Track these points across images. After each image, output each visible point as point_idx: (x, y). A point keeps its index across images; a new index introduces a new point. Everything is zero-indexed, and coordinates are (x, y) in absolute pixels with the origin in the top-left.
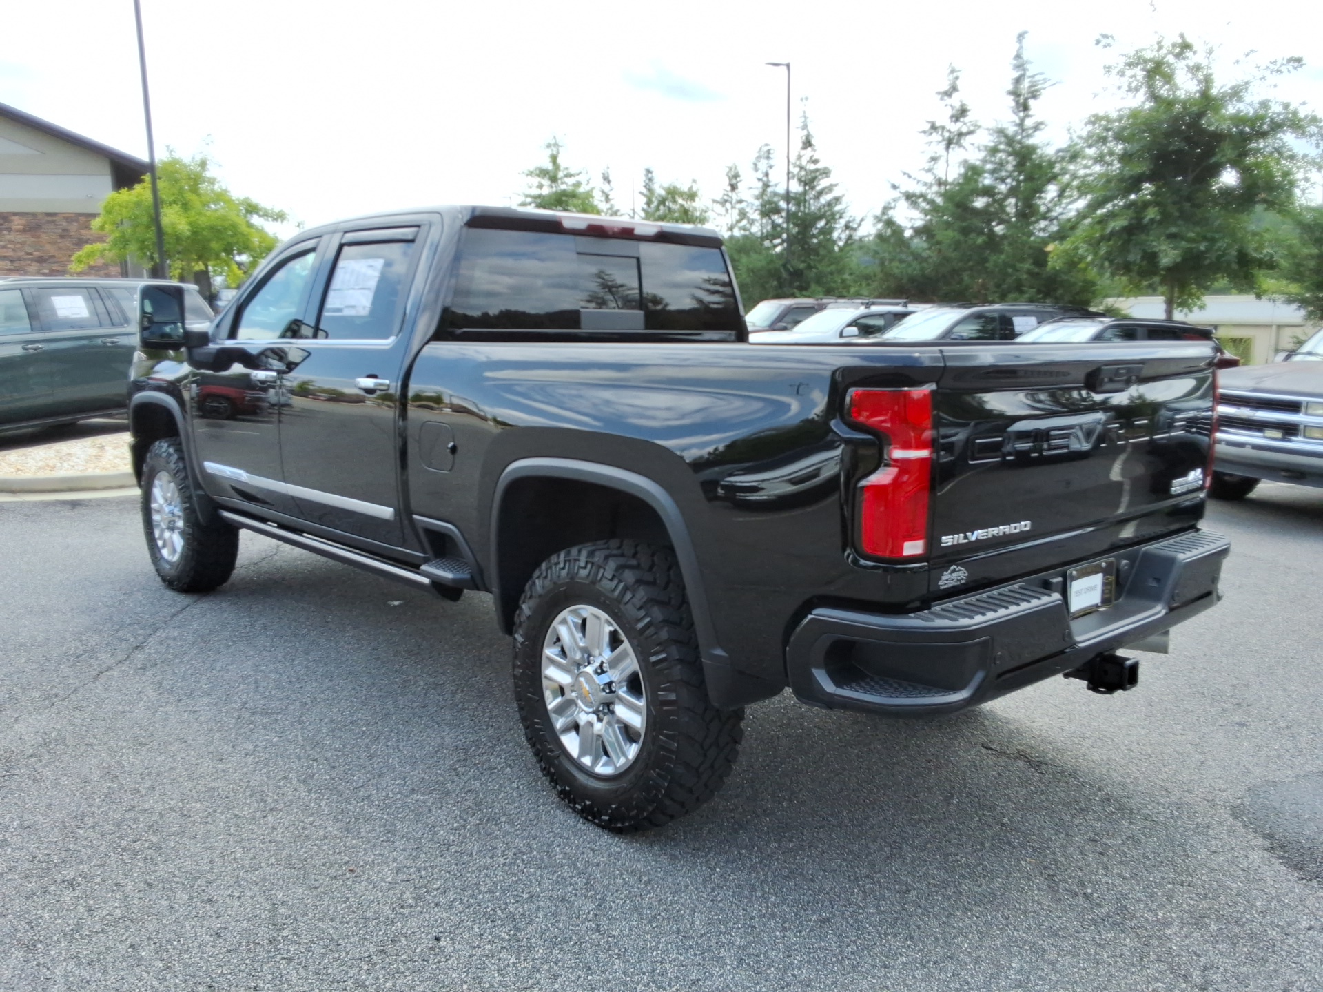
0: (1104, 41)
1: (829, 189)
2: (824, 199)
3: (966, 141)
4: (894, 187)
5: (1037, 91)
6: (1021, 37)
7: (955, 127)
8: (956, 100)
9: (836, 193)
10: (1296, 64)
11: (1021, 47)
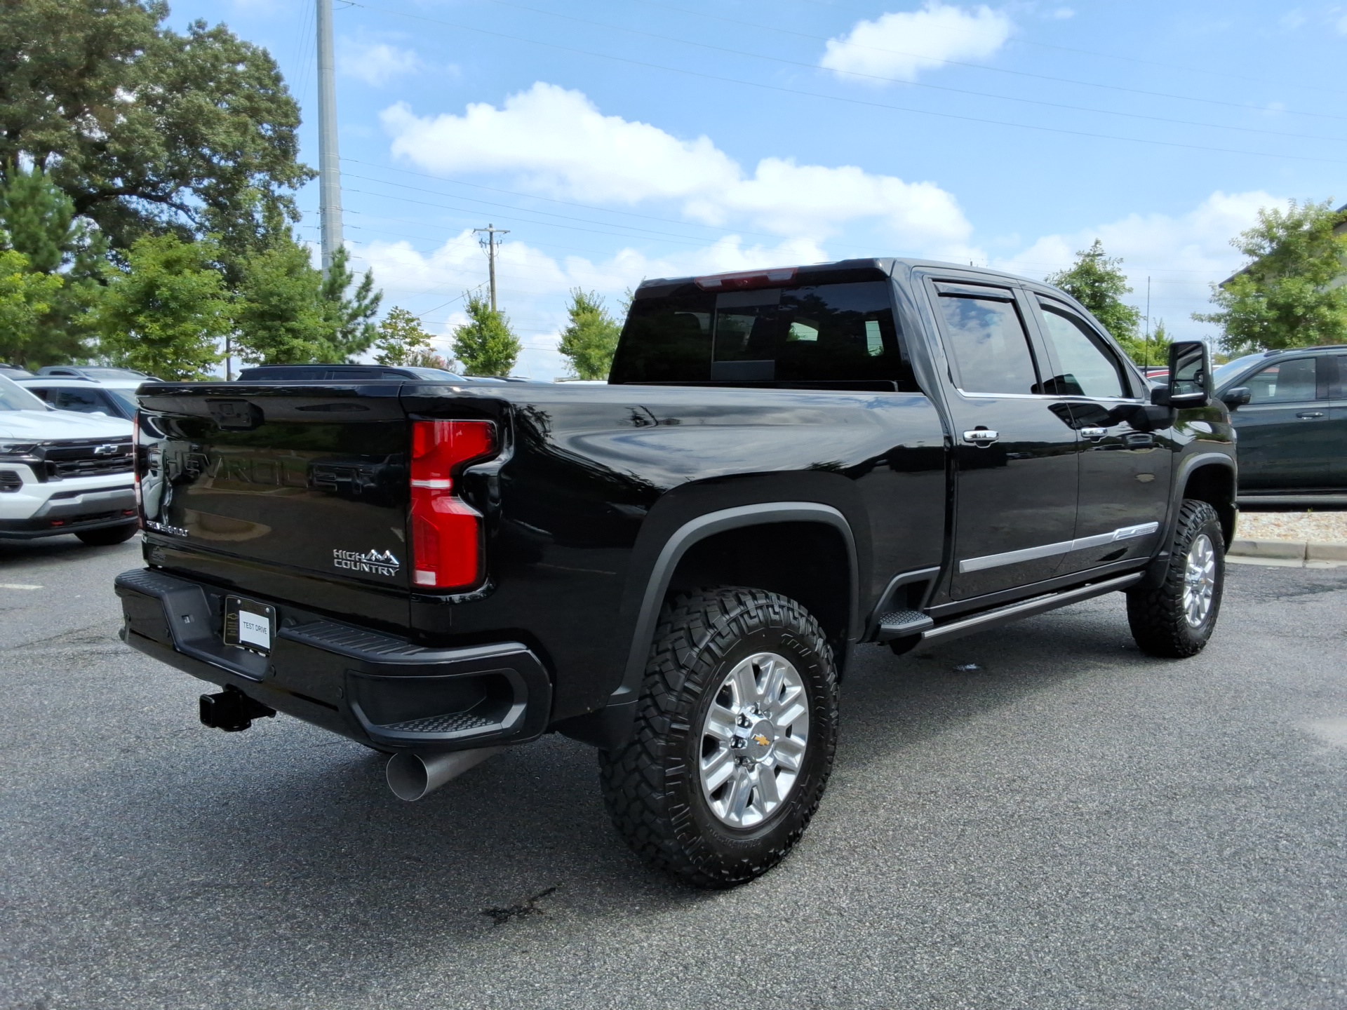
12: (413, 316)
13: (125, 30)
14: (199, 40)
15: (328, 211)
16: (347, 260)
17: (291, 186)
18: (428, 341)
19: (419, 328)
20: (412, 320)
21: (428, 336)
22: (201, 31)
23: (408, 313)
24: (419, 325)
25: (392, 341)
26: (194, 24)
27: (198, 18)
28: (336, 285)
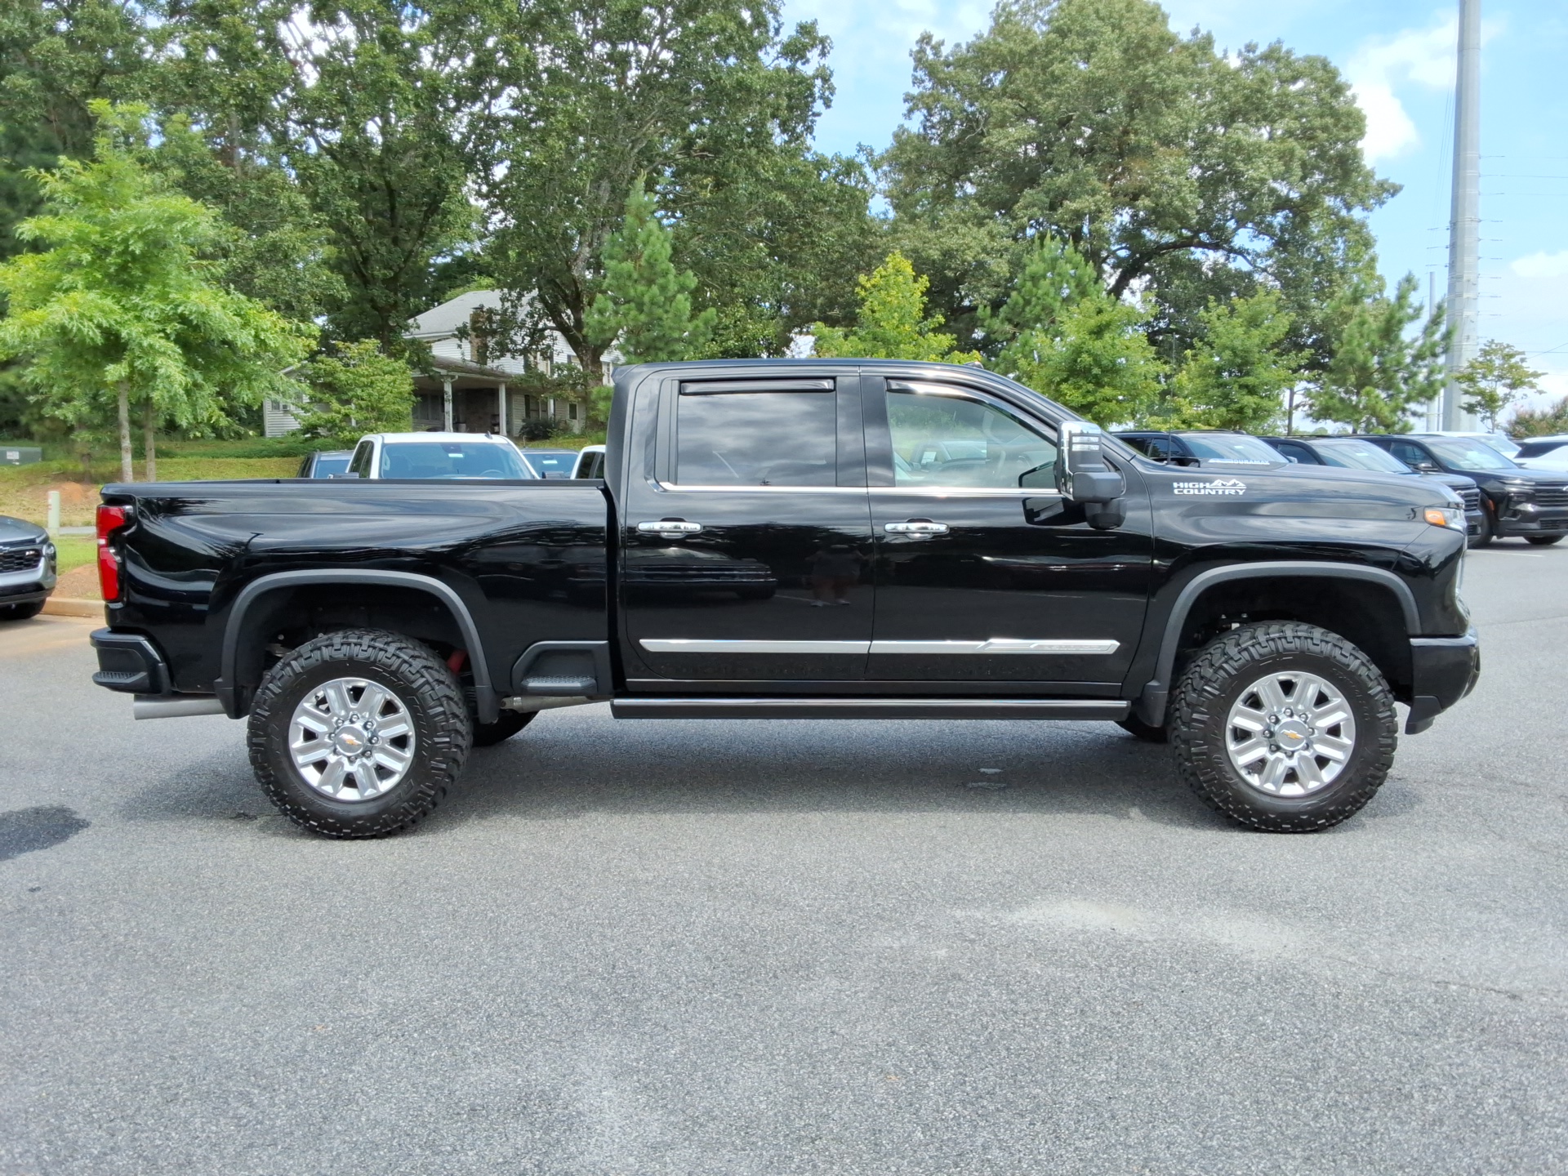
12: (1517, 348)
13: (1158, 77)
14: (1249, 64)
15: (1459, 225)
16: (1415, 289)
17: (1365, 209)
18: (1534, 381)
19: (1524, 364)
20: (1512, 356)
21: (1536, 375)
22: (1251, 55)
23: (1508, 346)
24: (1523, 360)
25: (1483, 384)
26: (1243, 50)
27: (1247, 42)
28: (1394, 321)
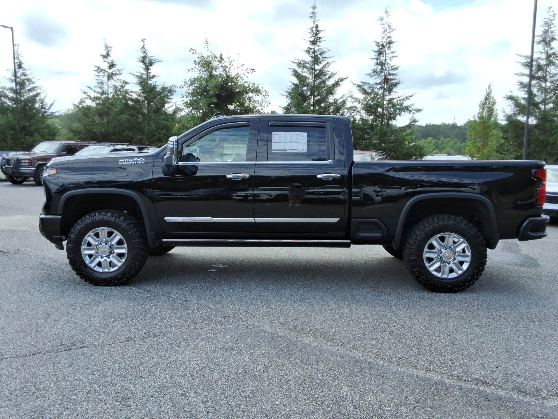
0: (192, 51)
1: (33, 89)
2: (31, 94)
3: (116, 78)
4: (85, 93)
5: (151, 63)
6: (143, 40)
7: (110, 71)
8: (109, 59)
9: (38, 91)
10: (253, 71)
11: (144, 45)
